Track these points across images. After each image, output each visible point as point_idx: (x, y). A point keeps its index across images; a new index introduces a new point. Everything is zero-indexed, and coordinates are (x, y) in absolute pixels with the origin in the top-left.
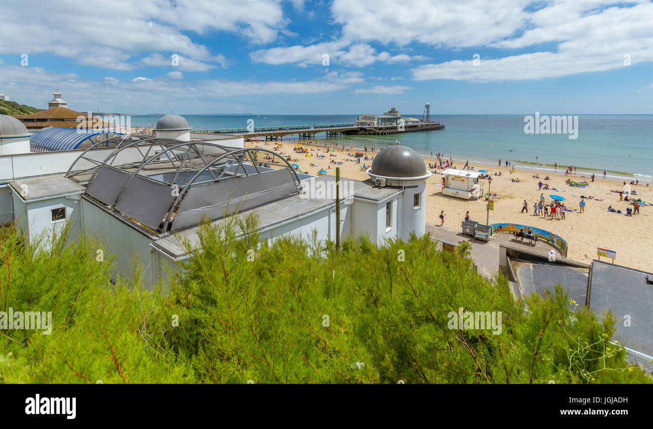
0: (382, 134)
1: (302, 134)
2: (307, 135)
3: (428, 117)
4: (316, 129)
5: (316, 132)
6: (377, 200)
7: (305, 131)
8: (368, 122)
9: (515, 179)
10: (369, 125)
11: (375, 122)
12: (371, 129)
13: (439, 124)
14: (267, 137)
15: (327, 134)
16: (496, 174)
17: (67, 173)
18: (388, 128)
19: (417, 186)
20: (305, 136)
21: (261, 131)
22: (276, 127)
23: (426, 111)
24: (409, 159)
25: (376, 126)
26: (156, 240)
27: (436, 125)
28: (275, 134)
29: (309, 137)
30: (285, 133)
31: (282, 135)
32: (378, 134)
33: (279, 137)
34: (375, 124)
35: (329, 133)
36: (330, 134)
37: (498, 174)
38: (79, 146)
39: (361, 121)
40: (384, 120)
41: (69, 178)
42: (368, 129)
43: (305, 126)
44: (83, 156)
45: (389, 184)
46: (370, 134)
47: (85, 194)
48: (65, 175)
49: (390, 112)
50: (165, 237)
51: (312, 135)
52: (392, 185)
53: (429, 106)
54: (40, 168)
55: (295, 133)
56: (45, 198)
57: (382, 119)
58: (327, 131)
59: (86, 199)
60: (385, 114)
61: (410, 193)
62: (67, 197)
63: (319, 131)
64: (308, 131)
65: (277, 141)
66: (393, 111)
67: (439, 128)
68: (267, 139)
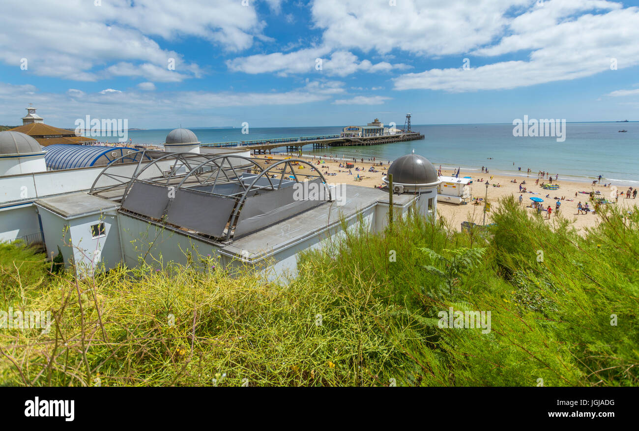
0: (367, 144)
1: (289, 147)
2: (294, 147)
3: (409, 127)
4: (303, 142)
5: (303, 144)
6: (402, 205)
7: (293, 144)
8: (353, 133)
9: (496, 184)
10: (354, 136)
11: (360, 133)
12: (356, 140)
13: (419, 134)
14: (255, 150)
15: (314, 146)
16: (478, 180)
17: (91, 190)
18: (372, 139)
19: (431, 192)
20: (293, 149)
21: (250, 144)
22: (264, 140)
23: (407, 121)
24: (423, 166)
25: (360, 137)
26: (223, 247)
27: (416, 135)
28: (263, 147)
29: (296, 149)
30: (273, 146)
31: (270, 148)
32: (363, 145)
33: (268, 151)
34: (360, 135)
35: (315, 145)
36: (317, 146)
37: (480, 180)
38: (95, 163)
39: (346, 132)
40: (368, 131)
41: (93, 194)
42: (353, 140)
43: (293, 138)
44: (105, 172)
45: (406, 191)
46: (355, 145)
47: (122, 209)
48: (89, 192)
49: (373, 123)
50: (230, 244)
51: (300, 147)
52: (409, 191)
53: (410, 117)
54: (62, 186)
55: (283, 145)
56: (85, 215)
57: (366, 130)
58: (313, 143)
59: (124, 214)
60: (369, 125)
61: (425, 198)
62: (105, 213)
63: (306, 143)
64: (296, 144)
65: (265, 154)
66: (376, 122)
67: (420, 138)
68: (255, 152)
